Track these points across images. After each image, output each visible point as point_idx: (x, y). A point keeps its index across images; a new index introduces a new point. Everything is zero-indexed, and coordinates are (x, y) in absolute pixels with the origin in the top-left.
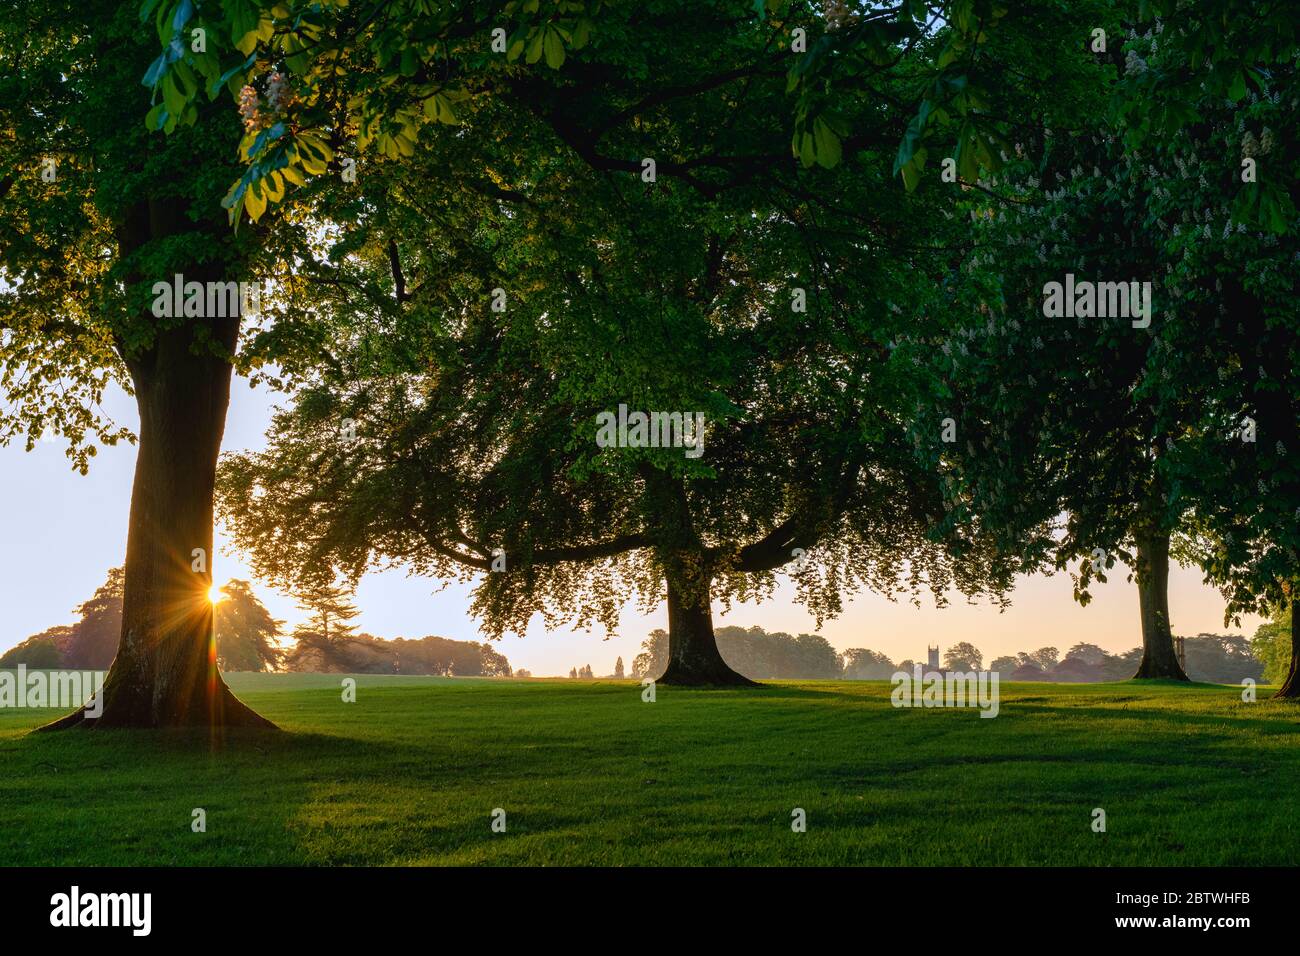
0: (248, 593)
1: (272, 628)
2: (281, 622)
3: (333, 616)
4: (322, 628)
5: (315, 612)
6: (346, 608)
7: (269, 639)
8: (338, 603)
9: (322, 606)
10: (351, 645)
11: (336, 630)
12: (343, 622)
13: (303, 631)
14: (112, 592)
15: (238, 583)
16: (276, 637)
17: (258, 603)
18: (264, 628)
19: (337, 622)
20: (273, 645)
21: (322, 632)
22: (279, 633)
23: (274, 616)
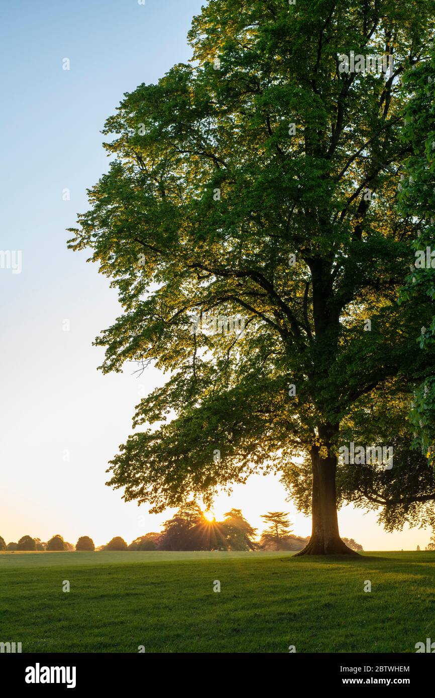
0: (240, 515)
1: (251, 531)
2: (255, 529)
3: (280, 526)
4: (275, 532)
5: (272, 524)
6: (286, 522)
7: (250, 537)
8: (283, 519)
9: (274, 521)
10: (289, 540)
11: (282, 533)
12: (285, 529)
13: (267, 533)
14: (181, 516)
15: (236, 510)
16: (253, 537)
17: (244, 520)
18: (248, 532)
19: (282, 529)
20: (252, 541)
21: (275, 534)
22: (255, 535)
23: (253, 526)
